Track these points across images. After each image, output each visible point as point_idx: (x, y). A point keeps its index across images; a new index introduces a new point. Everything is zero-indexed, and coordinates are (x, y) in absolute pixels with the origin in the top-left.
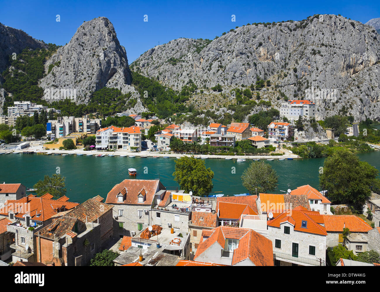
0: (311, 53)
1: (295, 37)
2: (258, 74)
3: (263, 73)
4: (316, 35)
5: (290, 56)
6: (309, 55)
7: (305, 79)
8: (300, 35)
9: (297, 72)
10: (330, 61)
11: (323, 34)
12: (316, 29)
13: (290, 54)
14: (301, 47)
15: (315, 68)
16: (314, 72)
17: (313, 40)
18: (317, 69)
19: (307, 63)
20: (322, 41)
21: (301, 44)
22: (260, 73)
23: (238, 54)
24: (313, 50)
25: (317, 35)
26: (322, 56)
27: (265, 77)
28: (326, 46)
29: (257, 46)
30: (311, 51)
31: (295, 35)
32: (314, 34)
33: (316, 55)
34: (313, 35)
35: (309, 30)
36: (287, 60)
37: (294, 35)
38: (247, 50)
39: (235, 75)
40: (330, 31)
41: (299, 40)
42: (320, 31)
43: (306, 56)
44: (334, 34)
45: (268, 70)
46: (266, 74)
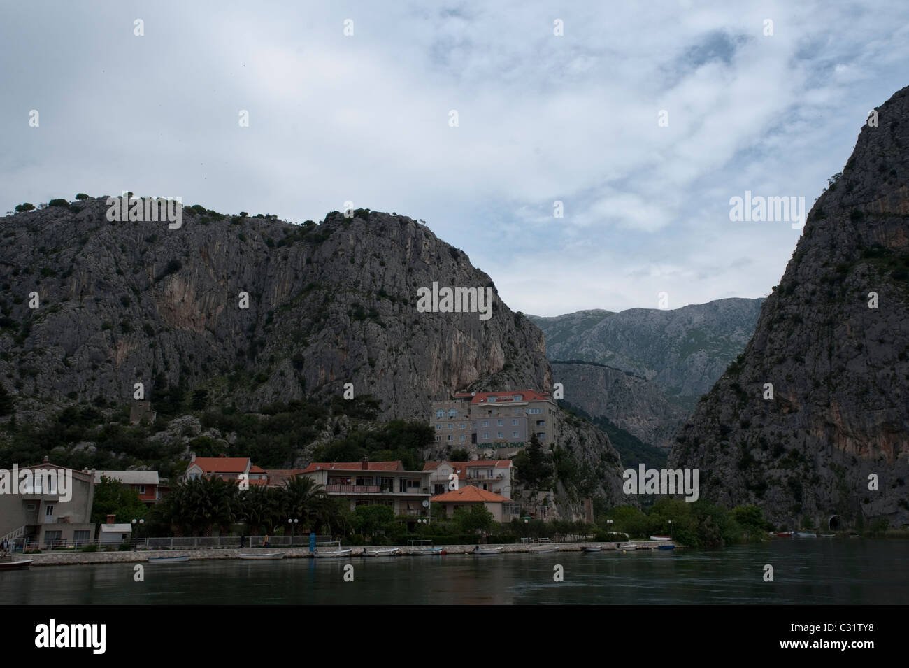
0: (349, 313)
1: (288, 266)
2: (161, 368)
3: (175, 366)
4: (362, 265)
5: (270, 321)
6: (344, 319)
7: (330, 392)
8: (304, 260)
9: (305, 368)
10: (404, 344)
11: (382, 264)
12: (364, 247)
13: (270, 314)
14: (311, 295)
15: (366, 359)
16: (362, 370)
17: (355, 277)
18: (372, 364)
19: (337, 343)
20: (379, 284)
21: (311, 287)
22: (166, 363)
23: (89, 284)
24: (355, 305)
25: (367, 265)
26: (383, 325)
27: (181, 379)
28: (393, 300)
29: (162, 271)
30: (349, 308)
31: (290, 259)
32: (358, 260)
33: (366, 322)
34: (352, 262)
35: (340, 247)
36: (260, 333)
37: (285, 258)
38: (122, 279)
39: (70, 359)
40: (401, 261)
41: (300, 275)
42: (375, 255)
43: (335, 320)
44: (410, 270)
45: (191, 357)
46: (185, 370)
